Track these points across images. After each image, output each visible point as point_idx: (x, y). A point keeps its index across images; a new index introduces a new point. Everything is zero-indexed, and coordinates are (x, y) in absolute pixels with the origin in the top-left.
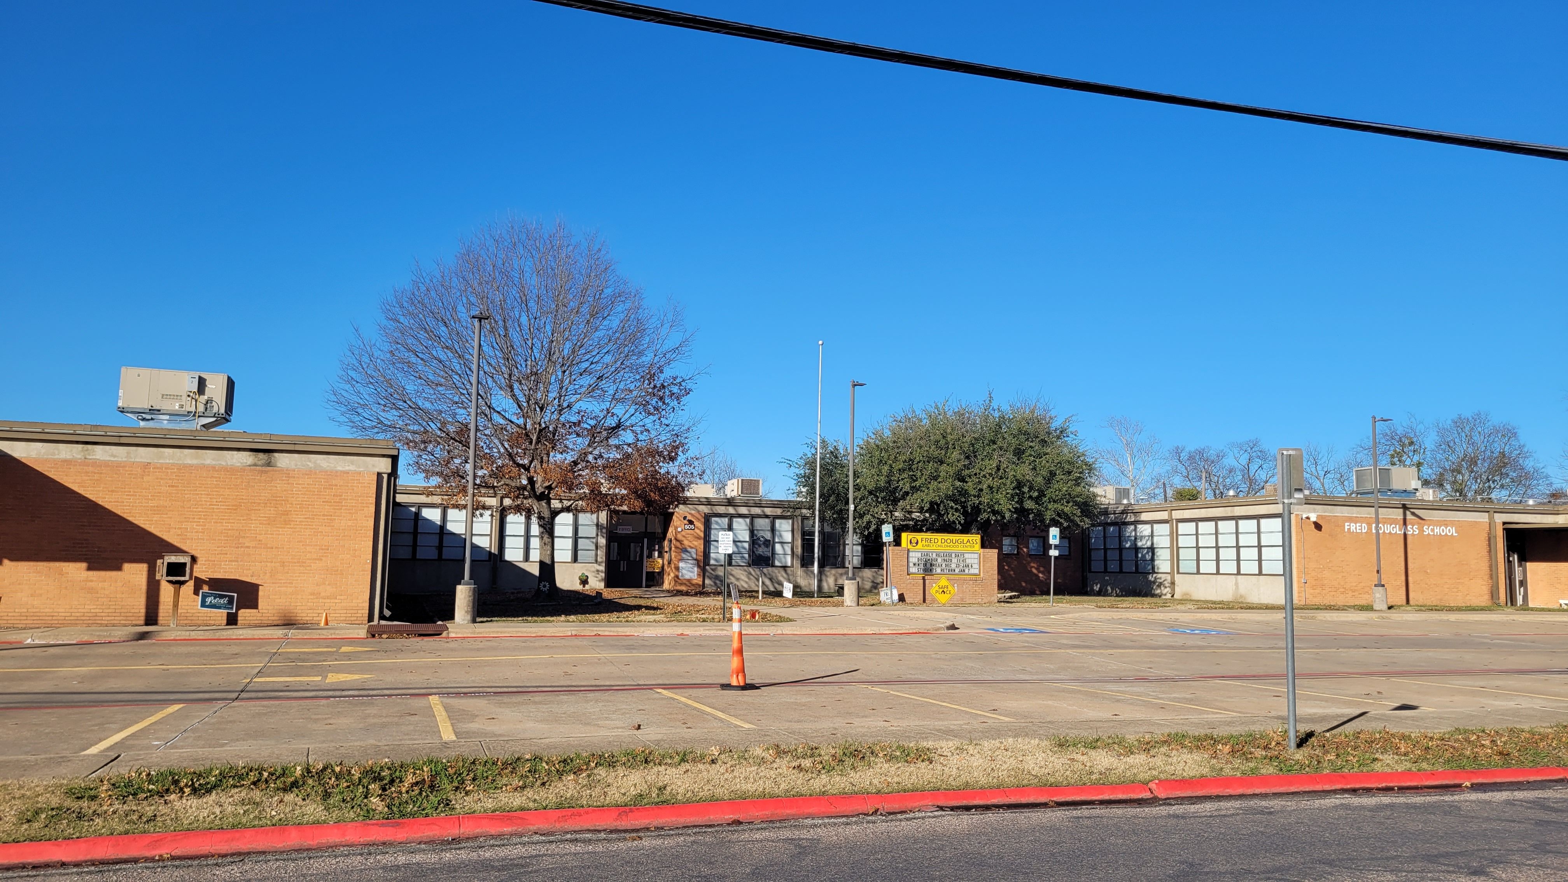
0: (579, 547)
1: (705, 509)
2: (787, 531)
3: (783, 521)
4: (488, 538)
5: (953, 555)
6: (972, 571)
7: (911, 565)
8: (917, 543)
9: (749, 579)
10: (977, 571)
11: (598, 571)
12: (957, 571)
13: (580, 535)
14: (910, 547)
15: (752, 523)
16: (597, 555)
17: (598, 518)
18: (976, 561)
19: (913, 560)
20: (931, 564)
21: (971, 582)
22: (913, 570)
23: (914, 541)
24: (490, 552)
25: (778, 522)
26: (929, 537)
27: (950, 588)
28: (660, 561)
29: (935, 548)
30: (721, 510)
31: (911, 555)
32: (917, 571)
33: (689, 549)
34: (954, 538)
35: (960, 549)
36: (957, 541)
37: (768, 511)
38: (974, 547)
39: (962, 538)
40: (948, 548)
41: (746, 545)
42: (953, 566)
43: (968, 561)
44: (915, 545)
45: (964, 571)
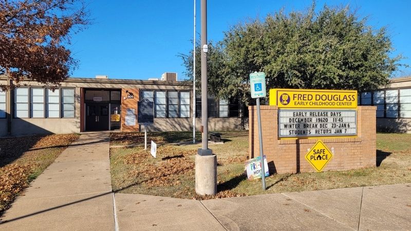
0: (65, 109)
1: (141, 87)
2: (188, 98)
3: (186, 93)
4: (5, 104)
5: (329, 114)
6: (349, 131)
7: (282, 126)
8: (288, 101)
9: (166, 124)
10: (353, 131)
11: (76, 122)
12: (333, 131)
13: (64, 102)
14: (280, 105)
15: (167, 94)
16: (75, 113)
17: (75, 92)
18: (353, 120)
19: (284, 120)
20: (305, 125)
21: (349, 144)
22: (285, 132)
23: (285, 98)
24: (6, 113)
25: (182, 94)
26: (302, 93)
27: (326, 152)
28: (119, 115)
29: (308, 106)
30: (149, 87)
31: (282, 114)
32: (288, 133)
33: (131, 109)
34: (330, 94)
35: (336, 107)
36: (333, 97)
37: (177, 88)
38: (351, 103)
39: (338, 94)
40: (324, 106)
41: (165, 106)
42: (329, 126)
43: (345, 120)
44: (285, 102)
45: (341, 131)
